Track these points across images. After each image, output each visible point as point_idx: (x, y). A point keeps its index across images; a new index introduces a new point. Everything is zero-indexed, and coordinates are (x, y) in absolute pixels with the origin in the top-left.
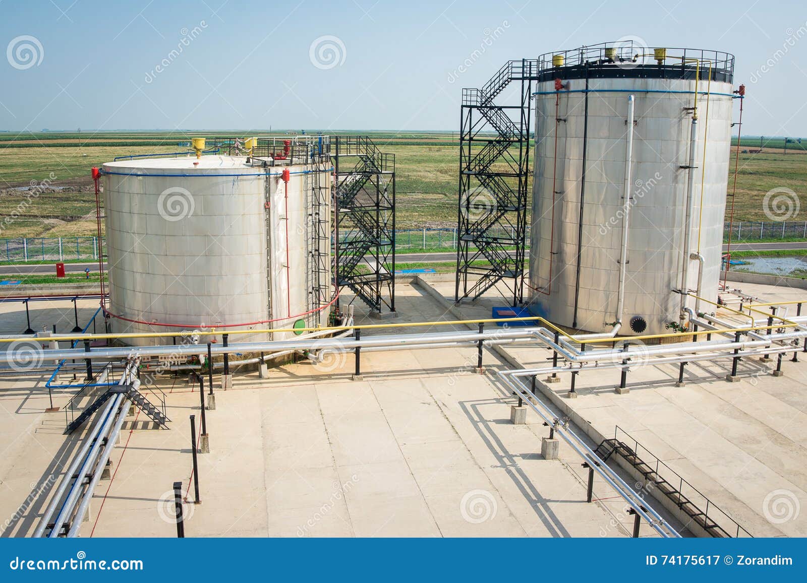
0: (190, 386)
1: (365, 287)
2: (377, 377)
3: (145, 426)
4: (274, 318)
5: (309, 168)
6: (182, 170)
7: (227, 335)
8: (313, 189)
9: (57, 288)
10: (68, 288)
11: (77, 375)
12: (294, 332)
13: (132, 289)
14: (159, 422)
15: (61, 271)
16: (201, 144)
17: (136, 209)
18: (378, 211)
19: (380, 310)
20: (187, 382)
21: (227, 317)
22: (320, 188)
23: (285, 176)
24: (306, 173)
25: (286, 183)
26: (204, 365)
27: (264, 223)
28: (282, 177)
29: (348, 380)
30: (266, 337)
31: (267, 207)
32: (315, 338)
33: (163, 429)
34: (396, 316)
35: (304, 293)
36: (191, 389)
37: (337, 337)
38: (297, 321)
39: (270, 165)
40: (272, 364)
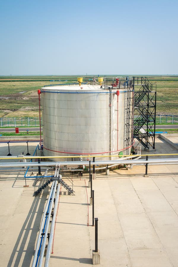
0: (79, 178)
1: (143, 139)
2: (154, 175)
3: (65, 194)
4: (112, 151)
5: (126, 90)
6: (76, 90)
7: (95, 157)
8: (128, 99)
9: (16, 138)
10: (21, 137)
11: (33, 173)
12: (119, 157)
13: (54, 138)
14: (71, 192)
15: (17, 131)
16: (81, 80)
17: (56, 106)
18: (148, 108)
19: (149, 148)
20: (78, 176)
21: (93, 150)
22: (130, 98)
23: (117, 93)
24: (125, 92)
25: (118, 96)
26: (85, 169)
27: (109, 112)
28: (116, 94)
29: (142, 177)
30: (108, 158)
31: (110, 106)
32: (127, 159)
33: (72, 195)
34: (155, 151)
35: (123, 141)
36: (80, 179)
37: (135, 159)
38: (120, 152)
39: (111, 89)
40: (111, 169)
